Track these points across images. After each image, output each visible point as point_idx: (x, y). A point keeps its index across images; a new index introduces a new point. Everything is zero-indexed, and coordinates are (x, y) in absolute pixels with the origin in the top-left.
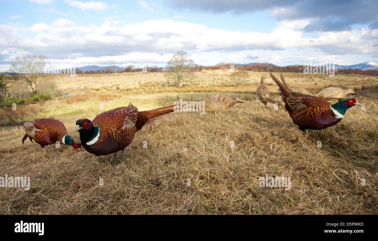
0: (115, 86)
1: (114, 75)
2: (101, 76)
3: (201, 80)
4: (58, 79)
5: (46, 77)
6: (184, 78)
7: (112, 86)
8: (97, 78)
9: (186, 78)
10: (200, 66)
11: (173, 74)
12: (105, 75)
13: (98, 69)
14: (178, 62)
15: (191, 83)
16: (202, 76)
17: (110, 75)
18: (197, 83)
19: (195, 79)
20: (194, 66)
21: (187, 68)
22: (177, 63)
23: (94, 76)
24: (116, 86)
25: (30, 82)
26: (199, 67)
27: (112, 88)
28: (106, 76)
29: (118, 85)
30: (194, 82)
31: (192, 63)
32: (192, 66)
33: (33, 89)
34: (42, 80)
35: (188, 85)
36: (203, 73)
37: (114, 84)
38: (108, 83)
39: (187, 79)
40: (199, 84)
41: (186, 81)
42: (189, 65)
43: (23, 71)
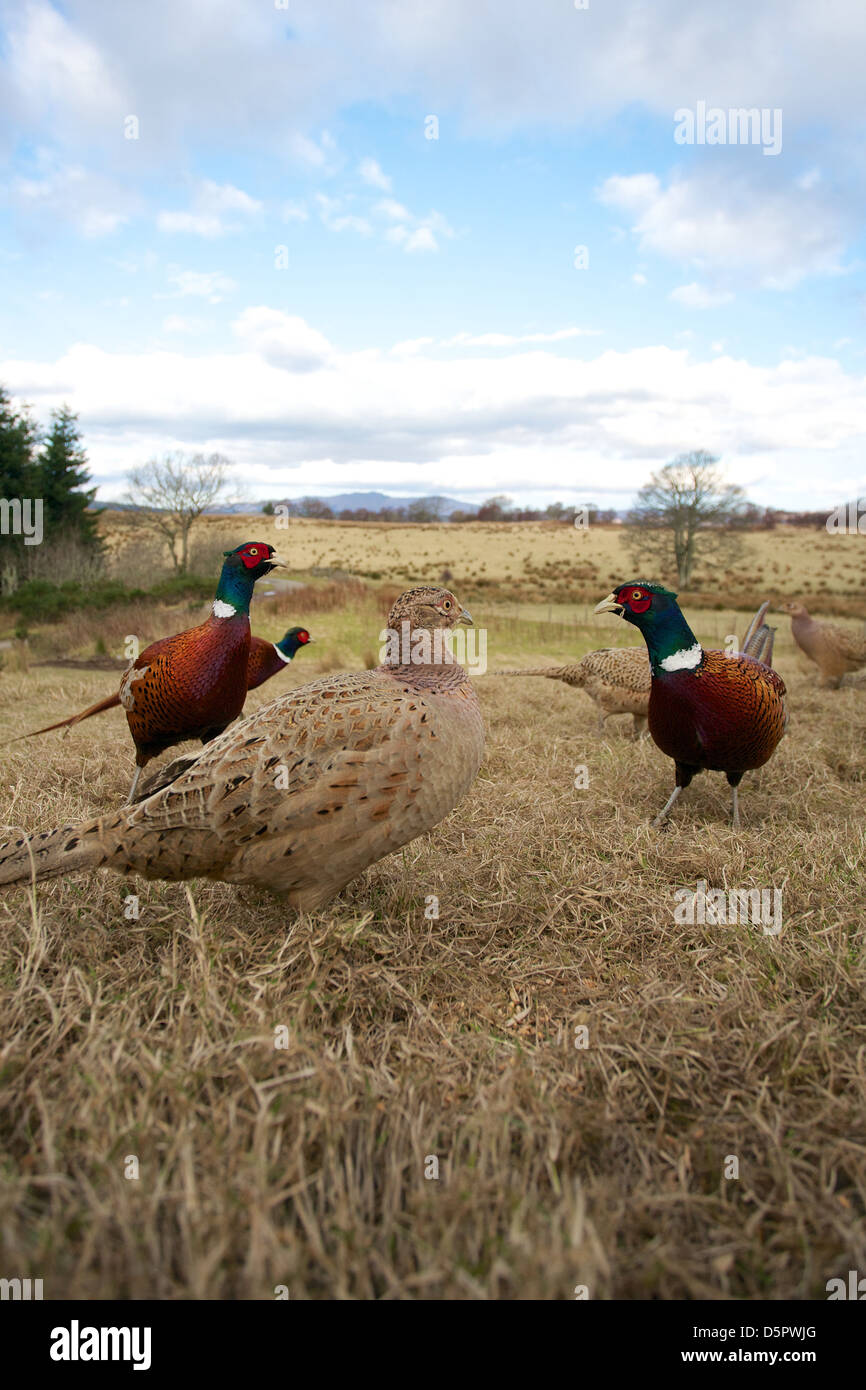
0: (436, 566)
1: (437, 529)
2: (394, 528)
3: (771, 566)
4: (253, 531)
5: (217, 524)
6: (700, 553)
7: (428, 565)
8: (378, 533)
9: (708, 555)
10: (768, 510)
11: (658, 537)
12: (406, 528)
13: (386, 505)
14: (679, 493)
15: (728, 573)
16: (777, 548)
17: (424, 530)
18: (753, 574)
19: (747, 561)
20: (743, 511)
21: (712, 515)
22: (677, 497)
23: (369, 528)
24: (442, 568)
25: (172, 535)
26: (763, 513)
27: (424, 573)
28: (409, 531)
29: (447, 564)
30: (738, 573)
31: (736, 497)
32: (734, 510)
33: (175, 558)
34: (205, 530)
35: (715, 581)
36: (779, 539)
37: (433, 560)
38: (415, 554)
39: (712, 559)
40: (759, 580)
41: (708, 565)
42: (722, 504)
43: (158, 500)
